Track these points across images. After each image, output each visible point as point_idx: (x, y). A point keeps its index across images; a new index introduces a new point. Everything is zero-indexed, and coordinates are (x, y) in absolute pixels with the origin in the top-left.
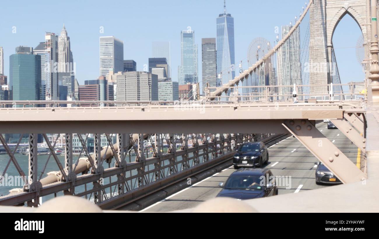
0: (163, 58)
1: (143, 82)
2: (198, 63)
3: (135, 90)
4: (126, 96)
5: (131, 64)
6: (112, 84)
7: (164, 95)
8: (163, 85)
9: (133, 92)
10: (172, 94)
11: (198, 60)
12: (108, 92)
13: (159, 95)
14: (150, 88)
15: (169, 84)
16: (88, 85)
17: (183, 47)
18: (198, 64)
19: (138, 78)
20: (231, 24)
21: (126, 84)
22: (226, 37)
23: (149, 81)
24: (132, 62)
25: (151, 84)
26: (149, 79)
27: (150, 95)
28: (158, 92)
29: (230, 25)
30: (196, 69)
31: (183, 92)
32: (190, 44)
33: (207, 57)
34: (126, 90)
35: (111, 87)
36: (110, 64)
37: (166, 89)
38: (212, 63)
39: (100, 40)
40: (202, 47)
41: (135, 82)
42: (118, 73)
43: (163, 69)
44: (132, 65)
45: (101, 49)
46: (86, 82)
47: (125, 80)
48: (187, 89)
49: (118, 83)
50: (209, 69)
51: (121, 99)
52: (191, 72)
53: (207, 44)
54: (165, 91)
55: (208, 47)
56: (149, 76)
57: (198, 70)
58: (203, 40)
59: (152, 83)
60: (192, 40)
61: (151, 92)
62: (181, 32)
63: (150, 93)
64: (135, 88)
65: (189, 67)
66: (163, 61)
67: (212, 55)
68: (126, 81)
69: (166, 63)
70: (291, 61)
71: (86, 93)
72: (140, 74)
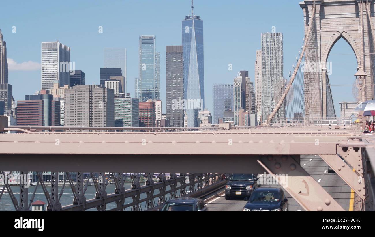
0: (118, 68)
1: (96, 97)
2: (159, 75)
3: (86, 108)
4: (75, 114)
5: (78, 76)
6: (57, 100)
7: (121, 114)
8: (120, 102)
9: (85, 110)
10: (131, 113)
11: (159, 72)
12: (53, 110)
13: (115, 113)
14: (105, 105)
15: (128, 100)
16: (30, 100)
17: (142, 56)
18: (159, 77)
19: (91, 92)
20: (200, 29)
21: (75, 99)
22: (193, 44)
23: (104, 97)
24: (80, 73)
25: (106, 100)
26: (104, 95)
27: (104, 114)
28: (114, 110)
29: (198, 29)
30: (157, 82)
31: (145, 110)
32: (150, 52)
33: (172, 69)
34: (75, 107)
35: (58, 104)
36: (53, 75)
37: (123, 106)
38: (178, 76)
39: (43, 46)
40: (167, 57)
41: (87, 98)
42: (64, 86)
43: (118, 82)
44: (80, 77)
45: (42, 57)
46: (27, 97)
47: (74, 95)
48: (149, 107)
49: (66, 99)
50: (174, 83)
51: (69, 118)
52: (151, 86)
53: (173, 52)
54: (123, 109)
55: (174, 56)
56: (104, 91)
57: (159, 84)
58: (168, 48)
59: (108, 99)
60: (152, 47)
61: (106, 110)
62: (140, 38)
63: (104, 111)
64: (87, 105)
65: (148, 79)
66: (117, 72)
67: (178, 66)
68: (75, 97)
69: (121, 75)
70: (272, 75)
71: (27, 110)
72: (93, 88)
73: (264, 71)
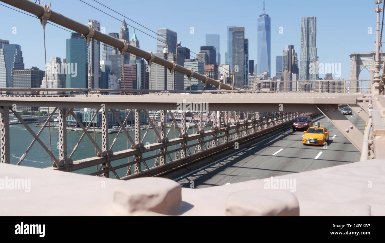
15: (195, 63)
24: (185, 49)
33: (236, 43)
38: (241, 48)
40: (233, 35)
43: (205, 53)
48: (213, 68)
50: (238, 52)
55: (238, 34)
67: (240, 41)
73: (302, 44)
